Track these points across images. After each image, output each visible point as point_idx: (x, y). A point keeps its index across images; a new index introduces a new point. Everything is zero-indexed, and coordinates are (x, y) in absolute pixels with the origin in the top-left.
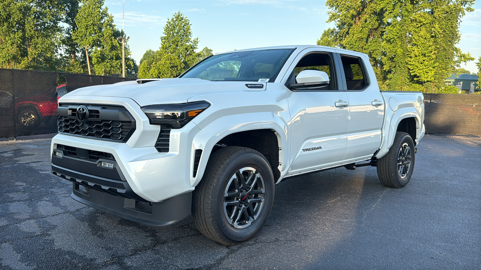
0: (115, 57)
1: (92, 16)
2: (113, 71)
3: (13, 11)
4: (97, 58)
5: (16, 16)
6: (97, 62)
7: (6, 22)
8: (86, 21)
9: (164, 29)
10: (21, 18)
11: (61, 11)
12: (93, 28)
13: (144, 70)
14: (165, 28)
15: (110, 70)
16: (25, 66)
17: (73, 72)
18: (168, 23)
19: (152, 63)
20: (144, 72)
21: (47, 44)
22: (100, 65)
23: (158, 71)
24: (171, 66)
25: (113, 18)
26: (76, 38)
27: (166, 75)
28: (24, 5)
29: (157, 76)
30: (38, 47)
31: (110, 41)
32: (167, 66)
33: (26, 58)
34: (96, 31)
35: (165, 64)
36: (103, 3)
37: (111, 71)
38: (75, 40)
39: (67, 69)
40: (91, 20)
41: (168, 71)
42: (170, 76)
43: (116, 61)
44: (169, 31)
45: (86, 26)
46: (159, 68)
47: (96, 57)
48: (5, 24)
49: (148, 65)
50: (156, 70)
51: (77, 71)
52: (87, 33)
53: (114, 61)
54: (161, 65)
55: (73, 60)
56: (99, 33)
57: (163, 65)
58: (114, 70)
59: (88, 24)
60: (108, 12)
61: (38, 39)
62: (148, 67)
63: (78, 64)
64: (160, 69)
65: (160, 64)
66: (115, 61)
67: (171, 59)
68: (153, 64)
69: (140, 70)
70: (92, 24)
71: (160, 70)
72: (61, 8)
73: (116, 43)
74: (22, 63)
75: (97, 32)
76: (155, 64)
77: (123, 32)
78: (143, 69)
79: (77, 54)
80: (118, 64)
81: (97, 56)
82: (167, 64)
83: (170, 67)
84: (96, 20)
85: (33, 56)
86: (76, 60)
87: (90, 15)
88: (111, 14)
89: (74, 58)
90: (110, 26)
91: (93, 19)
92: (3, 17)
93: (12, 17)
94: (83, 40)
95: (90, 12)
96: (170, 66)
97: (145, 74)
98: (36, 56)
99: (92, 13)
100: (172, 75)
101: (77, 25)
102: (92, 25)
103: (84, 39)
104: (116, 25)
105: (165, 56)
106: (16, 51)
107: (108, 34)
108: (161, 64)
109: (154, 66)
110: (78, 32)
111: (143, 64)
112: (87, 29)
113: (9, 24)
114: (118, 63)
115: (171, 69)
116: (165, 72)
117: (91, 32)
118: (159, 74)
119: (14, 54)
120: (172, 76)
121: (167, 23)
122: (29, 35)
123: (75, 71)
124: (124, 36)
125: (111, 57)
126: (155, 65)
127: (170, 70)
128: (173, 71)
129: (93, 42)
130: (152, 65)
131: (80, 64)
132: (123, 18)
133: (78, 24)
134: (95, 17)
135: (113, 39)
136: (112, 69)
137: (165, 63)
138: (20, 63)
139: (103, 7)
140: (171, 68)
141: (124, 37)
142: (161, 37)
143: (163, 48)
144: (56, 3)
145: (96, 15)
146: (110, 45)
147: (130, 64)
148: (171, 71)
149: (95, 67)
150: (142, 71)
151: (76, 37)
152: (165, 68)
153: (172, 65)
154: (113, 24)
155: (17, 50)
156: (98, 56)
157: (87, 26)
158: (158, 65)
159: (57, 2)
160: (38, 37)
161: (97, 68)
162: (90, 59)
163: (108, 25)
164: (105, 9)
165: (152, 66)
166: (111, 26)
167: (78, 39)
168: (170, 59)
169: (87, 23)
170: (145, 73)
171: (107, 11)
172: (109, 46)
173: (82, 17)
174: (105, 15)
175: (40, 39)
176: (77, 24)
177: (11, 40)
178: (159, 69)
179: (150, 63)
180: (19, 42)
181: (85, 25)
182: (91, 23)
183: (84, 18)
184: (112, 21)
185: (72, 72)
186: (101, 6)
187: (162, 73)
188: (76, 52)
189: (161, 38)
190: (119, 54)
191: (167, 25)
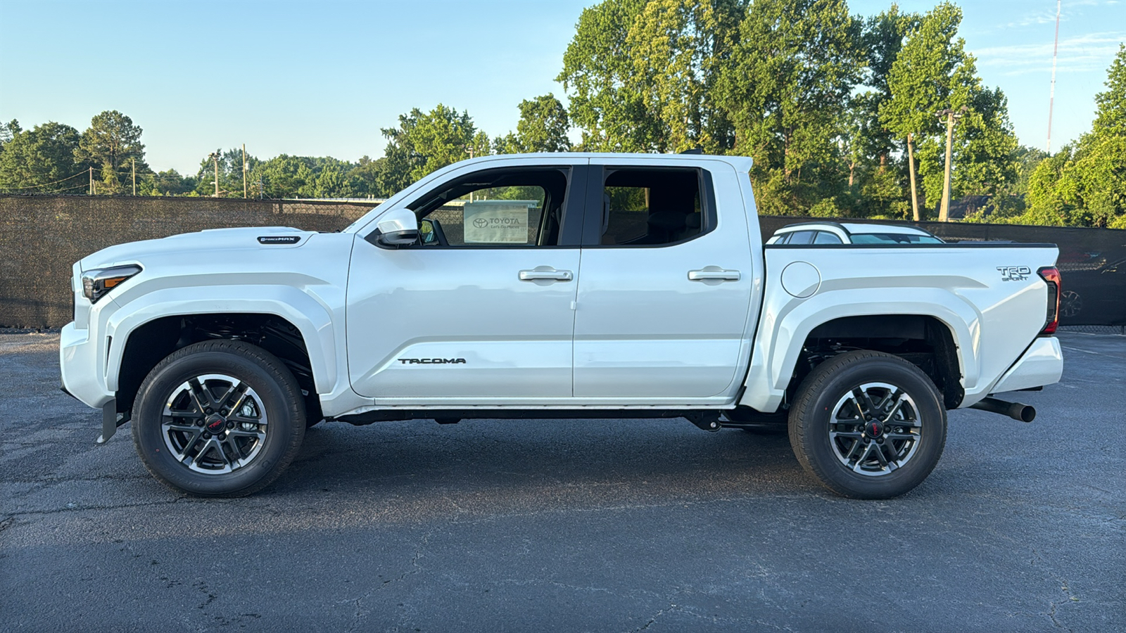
0: (976, 156)
1: (925, 63)
2: (968, 188)
3: (760, 76)
4: (930, 160)
5: (766, 86)
6: (929, 171)
7: (746, 101)
8: (912, 76)
9: (1110, 72)
10: (773, 89)
11: (859, 61)
12: (926, 92)
13: (1042, 183)
14: (1113, 70)
15: (960, 187)
16: (776, 188)
17: (879, 194)
18: (1120, 56)
19: (1064, 163)
20: (1042, 188)
21: (822, 137)
22: (936, 175)
23: (1078, 183)
24: (1117, 169)
25: (975, 63)
26: (887, 118)
27: (1097, 193)
28: (782, 60)
29: (1073, 196)
30: (804, 146)
31: (965, 119)
32: (1103, 169)
33: (779, 171)
34: (933, 99)
35: (1097, 164)
36: (955, 29)
37: (963, 189)
38: (886, 122)
39: (866, 189)
40: (921, 74)
41: (1105, 181)
42: (1111, 194)
43: (976, 164)
44: (1121, 77)
45: (908, 88)
46: (1081, 175)
47: (926, 159)
48: (745, 104)
49: (1052, 170)
50: (1071, 180)
51: (889, 193)
52: (912, 104)
53: (972, 164)
54: (1087, 168)
55: (882, 168)
56: (939, 101)
57: (1093, 168)
58: (971, 186)
59: (915, 83)
60: (964, 50)
61: (805, 128)
62: (1052, 176)
63: (892, 177)
64: (1084, 177)
65: (1083, 166)
66: (974, 166)
67: (1119, 150)
68: (1066, 165)
69: (1032, 182)
70: (924, 82)
71: (1082, 181)
72: (859, 55)
73: (978, 121)
74: (771, 181)
75: (935, 99)
76: (1071, 165)
77: (1001, 93)
78: (1038, 180)
79: (892, 154)
80: (980, 170)
81: (929, 155)
82: (1104, 163)
83: (1112, 172)
84: (933, 73)
85: (794, 166)
86: (889, 169)
87: (922, 62)
88: (971, 55)
89: (884, 165)
90: (967, 83)
91: (927, 71)
92: (741, 90)
93: (758, 87)
94: (902, 122)
95: (922, 56)
96: (1113, 168)
97: (1045, 191)
98: (799, 166)
99: (925, 58)
100: (1115, 192)
101: (891, 89)
102: (923, 85)
103: (905, 119)
104: (980, 80)
105: (1102, 144)
106: (761, 158)
107: (958, 101)
108: (1087, 165)
109: (1068, 172)
110: (893, 104)
111: (1041, 168)
112: (912, 95)
113: (751, 103)
114: (982, 168)
115: (1115, 177)
116: (1098, 184)
117: (921, 102)
118: (1079, 191)
119: (758, 163)
120: (1116, 195)
121: (1117, 58)
122: (788, 122)
123: (883, 192)
124: (1002, 102)
125: (965, 157)
126: (1070, 169)
127: (1112, 179)
128: (1121, 181)
129: (922, 123)
130: (1062, 169)
131: (897, 177)
132: (1056, 53)
133: (893, 87)
134: (933, 66)
135: (971, 113)
136: (964, 184)
137: (1099, 162)
138: (767, 181)
139: (953, 40)
140: (1115, 174)
141: (1001, 105)
142: (1097, 95)
143: (1099, 122)
144: (849, 46)
145: (933, 61)
146: (964, 127)
147: (1014, 169)
148: (1114, 182)
149: (925, 181)
150: (1035, 186)
151: (888, 116)
152: (1096, 175)
153: (1117, 166)
154: (974, 76)
155: (764, 155)
156: (931, 155)
157: (912, 88)
158: (1078, 169)
159: (850, 43)
160: (806, 125)
161: (928, 183)
162: (917, 162)
163: (961, 81)
164: (958, 44)
165: (1062, 172)
166: (968, 81)
167: (891, 119)
168: (1117, 151)
169: (913, 81)
170: (1043, 191)
171: (962, 48)
172: (962, 129)
173: (904, 68)
174: (957, 57)
175: (810, 127)
176: (890, 86)
177: (755, 136)
178: (1081, 177)
179: (1059, 163)
180: (768, 138)
181: (908, 86)
182: (922, 80)
183: (908, 71)
184: (972, 70)
185: (877, 195)
186: (948, 39)
187: (1087, 188)
188: (891, 150)
189: (1098, 97)
190: (986, 148)
191: (1118, 62)
